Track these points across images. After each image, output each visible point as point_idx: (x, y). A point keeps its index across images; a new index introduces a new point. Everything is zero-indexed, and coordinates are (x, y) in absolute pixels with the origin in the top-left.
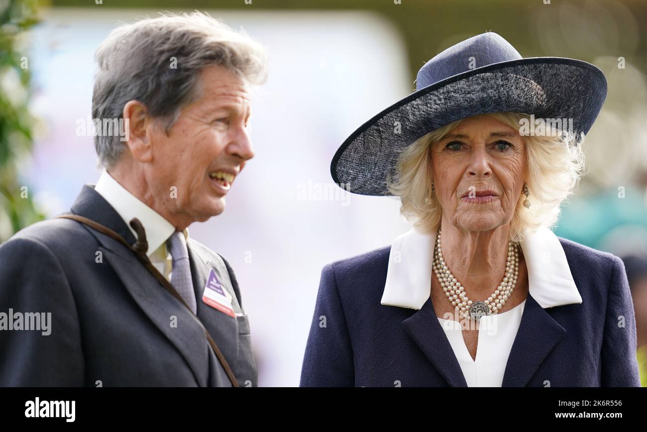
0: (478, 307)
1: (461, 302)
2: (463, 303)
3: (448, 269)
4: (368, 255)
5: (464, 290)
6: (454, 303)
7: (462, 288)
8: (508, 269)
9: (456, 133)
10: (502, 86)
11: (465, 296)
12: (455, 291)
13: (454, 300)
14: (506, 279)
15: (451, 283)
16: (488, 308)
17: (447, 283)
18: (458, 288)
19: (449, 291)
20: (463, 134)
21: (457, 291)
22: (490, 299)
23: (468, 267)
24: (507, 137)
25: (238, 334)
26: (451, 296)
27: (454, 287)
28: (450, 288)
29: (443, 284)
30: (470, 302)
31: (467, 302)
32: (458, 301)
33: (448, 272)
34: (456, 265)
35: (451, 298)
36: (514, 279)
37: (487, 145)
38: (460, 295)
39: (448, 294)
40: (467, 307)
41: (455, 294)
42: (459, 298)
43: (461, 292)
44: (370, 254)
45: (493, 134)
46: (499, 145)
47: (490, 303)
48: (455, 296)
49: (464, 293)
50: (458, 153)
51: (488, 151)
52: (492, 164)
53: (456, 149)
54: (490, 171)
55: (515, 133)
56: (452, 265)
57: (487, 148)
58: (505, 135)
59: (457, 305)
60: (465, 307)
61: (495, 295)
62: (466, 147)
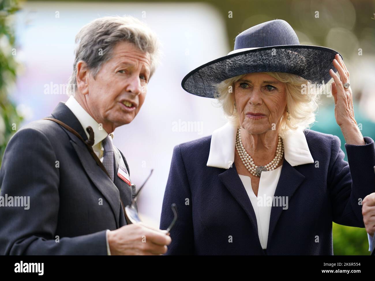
0: (261, 169)
1: (251, 167)
2: (253, 167)
3: (244, 149)
4: (199, 140)
5: (253, 161)
6: (247, 167)
7: (251, 159)
8: (277, 151)
9: (244, 79)
10: (266, 59)
11: (254, 164)
12: (248, 161)
13: (247, 166)
14: (276, 157)
15: (246, 156)
16: (266, 169)
17: (244, 156)
18: (250, 159)
19: (244, 161)
20: (248, 80)
21: (249, 161)
22: (268, 165)
23: (254, 149)
24: (273, 84)
25: (132, 195)
26: (246, 163)
27: (247, 159)
28: (245, 159)
29: (241, 157)
30: (256, 167)
31: (254, 167)
32: (249, 166)
33: (244, 150)
34: (248, 147)
35: (246, 165)
36: (281, 157)
37: (262, 87)
38: (251, 163)
39: (244, 162)
40: (255, 169)
41: (248, 162)
42: (250, 165)
43: (251, 161)
44: (200, 139)
45: (265, 82)
46: (268, 87)
47: (268, 167)
48: (248, 164)
49: (253, 162)
50: (246, 90)
51: (262, 90)
52: (263, 98)
53: (244, 88)
54: (261, 102)
55: (278, 82)
56: (246, 146)
57: (262, 89)
58: (271, 83)
59: (249, 168)
60: (254, 169)
61: (269, 165)
62: (250, 86)
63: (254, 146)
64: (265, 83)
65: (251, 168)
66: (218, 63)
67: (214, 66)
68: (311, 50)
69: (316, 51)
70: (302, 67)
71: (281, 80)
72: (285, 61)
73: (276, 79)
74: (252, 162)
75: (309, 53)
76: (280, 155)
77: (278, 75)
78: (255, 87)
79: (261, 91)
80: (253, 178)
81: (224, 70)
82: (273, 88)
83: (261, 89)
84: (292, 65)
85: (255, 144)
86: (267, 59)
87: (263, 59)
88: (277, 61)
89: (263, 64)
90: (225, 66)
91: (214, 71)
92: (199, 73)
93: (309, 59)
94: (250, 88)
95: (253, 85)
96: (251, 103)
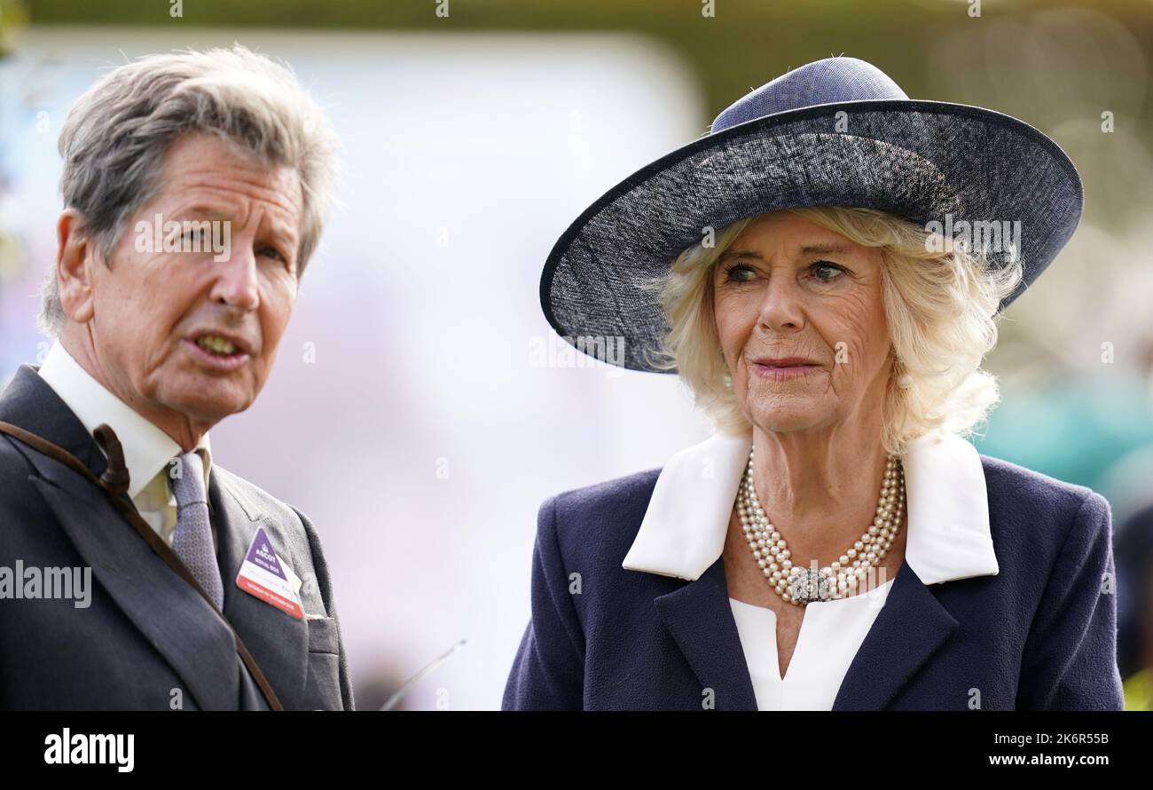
1: (780, 569)
2: (784, 571)
3: (761, 507)
5: (786, 548)
6: (766, 571)
7: (781, 543)
11: (788, 558)
12: (770, 548)
13: (767, 566)
14: (873, 530)
15: (765, 534)
17: (757, 535)
18: (776, 543)
19: (759, 549)
20: (751, 251)
21: (773, 549)
22: (837, 565)
23: (791, 504)
24: (834, 254)
25: (306, 649)
26: (763, 557)
27: (769, 541)
28: (760, 541)
29: (749, 536)
32: (774, 567)
33: (759, 512)
34: (772, 500)
35: (762, 563)
37: (799, 271)
38: (779, 556)
39: (757, 554)
41: (770, 554)
42: (775, 561)
43: (781, 551)
45: (806, 250)
46: (818, 269)
48: (770, 558)
49: (786, 553)
50: (747, 287)
51: (801, 281)
52: (805, 307)
53: (743, 280)
54: (798, 320)
55: (851, 246)
56: (766, 498)
57: (799, 277)
58: (827, 251)
59: (772, 574)
60: (786, 579)
61: (846, 557)
62: (762, 274)
63: (789, 491)
64: (809, 255)
65: (777, 574)
66: (639, 188)
67: (624, 203)
68: (947, 118)
69: (965, 124)
71: (863, 240)
72: (861, 158)
73: (844, 236)
74: (784, 552)
75: (941, 130)
77: (849, 226)
78: (776, 273)
79: (799, 285)
80: (782, 609)
82: (833, 272)
83: (797, 280)
84: (888, 175)
86: (798, 154)
87: (784, 158)
89: (785, 174)
91: (629, 221)
92: (583, 240)
93: (946, 153)
94: (761, 278)
95: (770, 264)
96: (764, 326)
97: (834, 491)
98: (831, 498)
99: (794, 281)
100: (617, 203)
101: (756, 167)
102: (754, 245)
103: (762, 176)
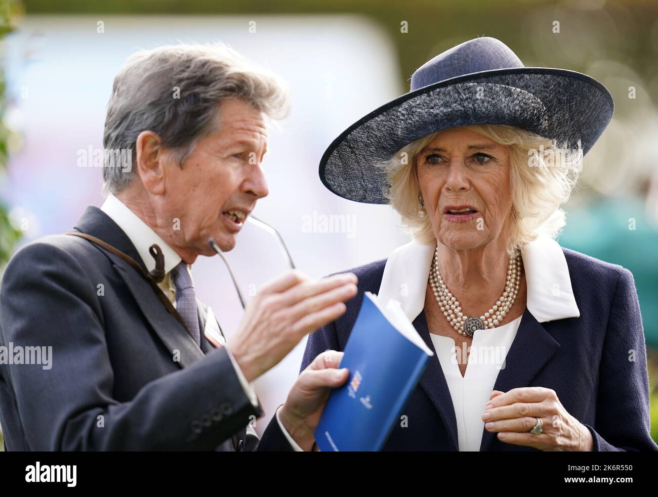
0: (473, 323)
1: (456, 317)
2: (458, 318)
3: (444, 284)
5: (460, 305)
6: (448, 318)
7: (457, 303)
11: (461, 311)
12: (450, 306)
13: (449, 315)
15: (447, 298)
16: (484, 323)
17: (443, 298)
18: (453, 303)
19: (444, 306)
20: (440, 148)
21: (452, 306)
22: (487, 314)
26: (446, 310)
27: (450, 302)
28: (445, 302)
29: (438, 299)
30: (465, 318)
31: (462, 317)
32: (453, 316)
33: (443, 286)
35: (446, 313)
38: (455, 310)
39: (443, 309)
40: (462, 322)
41: (450, 309)
42: (453, 313)
43: (456, 307)
44: (367, 266)
47: (486, 319)
48: (450, 311)
49: (459, 308)
50: (437, 167)
51: (467, 164)
52: (470, 178)
53: (435, 163)
54: (467, 185)
55: (495, 145)
56: (447, 279)
57: (466, 161)
58: (483, 148)
59: (452, 320)
60: (460, 323)
61: (492, 310)
62: (445, 160)
63: (461, 277)
64: (472, 150)
65: (455, 320)
66: (380, 116)
67: (372, 123)
68: (549, 77)
69: (558, 80)
70: (535, 112)
71: (501, 141)
72: (503, 100)
73: (491, 140)
74: (458, 308)
75: (546, 83)
76: (513, 290)
77: (494, 134)
78: (454, 159)
79: (467, 166)
80: (458, 339)
81: (392, 129)
82: (486, 159)
83: (465, 163)
84: (517, 108)
85: (464, 272)
86: (470, 98)
87: (462, 100)
88: (489, 102)
89: (462, 109)
90: (393, 122)
91: (374, 133)
92: (347, 142)
93: (548, 95)
94: (445, 162)
95: (450, 154)
96: (448, 189)
97: (485, 276)
98: (483, 280)
99: (463, 164)
100: (368, 124)
101: (446, 105)
102: (441, 144)
103: (450, 110)
